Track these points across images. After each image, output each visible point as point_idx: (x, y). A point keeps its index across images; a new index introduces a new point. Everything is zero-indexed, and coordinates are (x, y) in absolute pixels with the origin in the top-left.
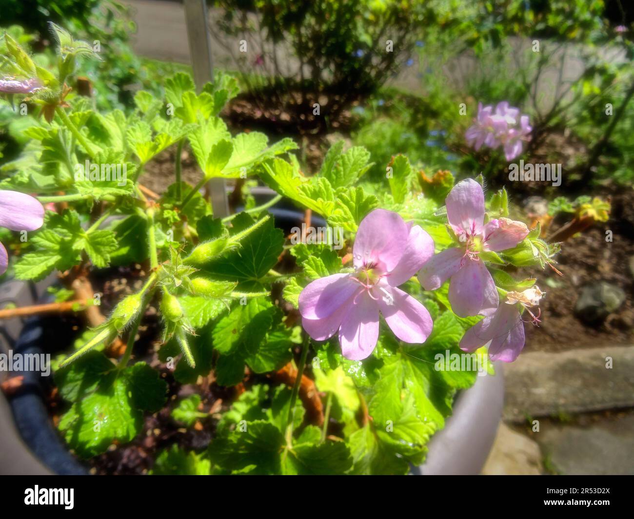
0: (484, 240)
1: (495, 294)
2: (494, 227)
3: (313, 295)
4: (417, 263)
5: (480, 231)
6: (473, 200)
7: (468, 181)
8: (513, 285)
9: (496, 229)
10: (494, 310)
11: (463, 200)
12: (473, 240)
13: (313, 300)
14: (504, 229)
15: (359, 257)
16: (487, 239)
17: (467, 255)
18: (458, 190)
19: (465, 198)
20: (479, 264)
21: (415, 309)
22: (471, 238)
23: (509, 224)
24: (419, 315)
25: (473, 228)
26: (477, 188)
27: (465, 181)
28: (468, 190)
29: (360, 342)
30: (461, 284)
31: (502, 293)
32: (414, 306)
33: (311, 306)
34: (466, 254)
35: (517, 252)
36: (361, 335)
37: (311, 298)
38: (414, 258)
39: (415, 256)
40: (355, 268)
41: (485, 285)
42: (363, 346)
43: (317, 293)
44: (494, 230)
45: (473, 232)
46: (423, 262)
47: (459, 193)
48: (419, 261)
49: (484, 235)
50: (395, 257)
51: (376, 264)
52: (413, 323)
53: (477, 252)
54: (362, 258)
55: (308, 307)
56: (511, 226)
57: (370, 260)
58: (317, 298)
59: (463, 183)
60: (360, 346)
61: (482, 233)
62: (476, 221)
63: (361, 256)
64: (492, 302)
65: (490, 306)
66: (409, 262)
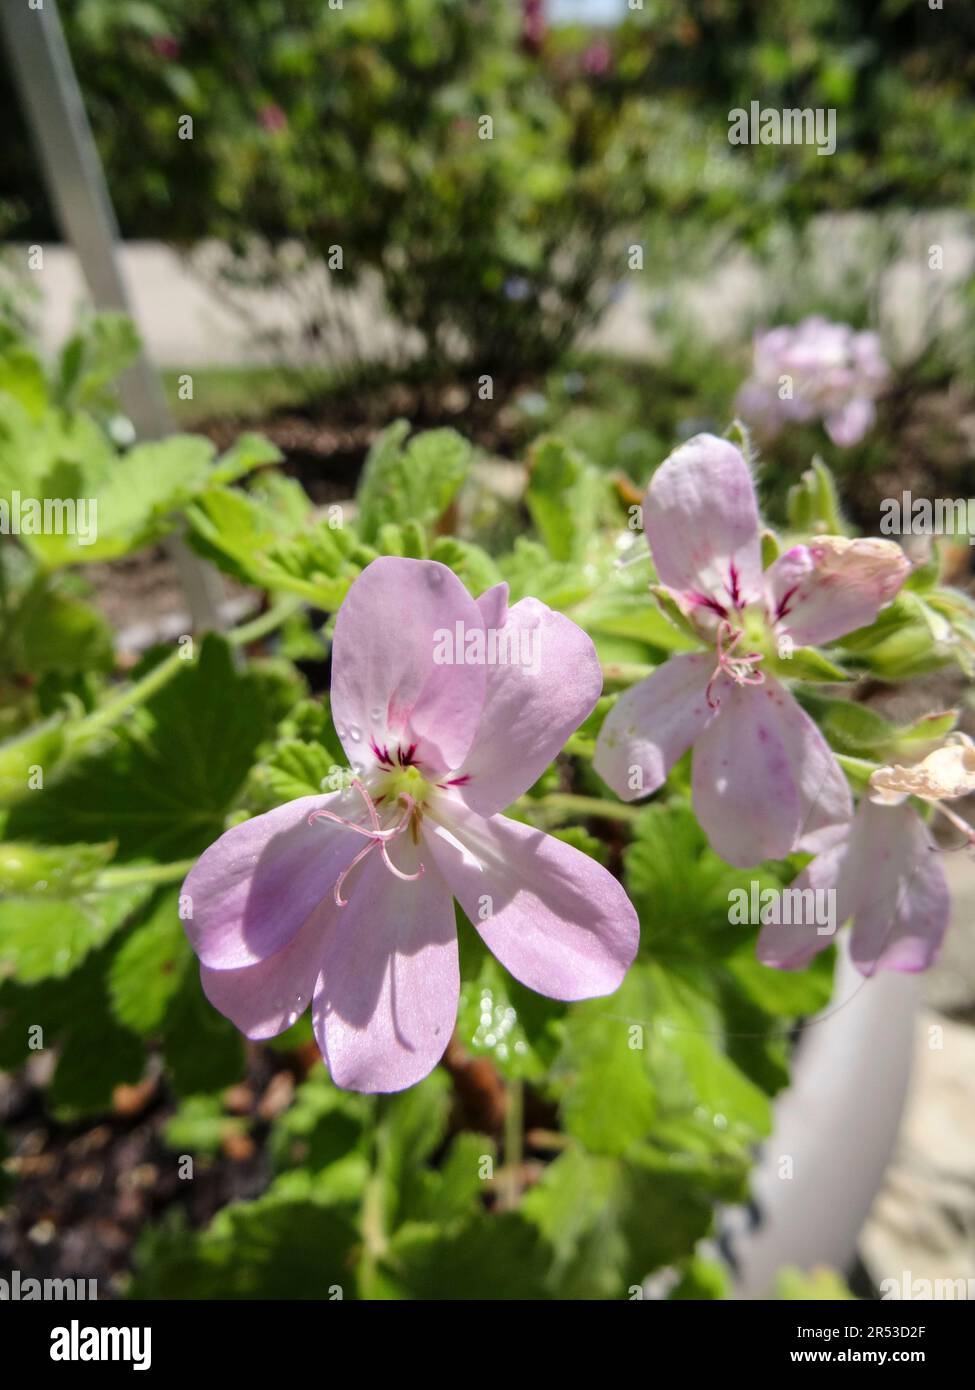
0: (773, 617)
1: (836, 778)
2: (797, 569)
3: (225, 884)
4: (547, 725)
5: (759, 591)
6: (720, 497)
7: (698, 442)
8: (886, 742)
9: (803, 574)
10: (840, 830)
11: (689, 501)
12: (741, 621)
13: (227, 902)
14: (828, 571)
15: (356, 736)
16: (782, 612)
17: (723, 671)
18: (672, 475)
19: (695, 495)
20: (770, 694)
21: (569, 878)
22: (733, 615)
23: (840, 552)
24: (588, 897)
25: (734, 583)
26: (729, 458)
27: (691, 445)
28: (701, 469)
29: (400, 1023)
30: (725, 763)
31: (854, 772)
32: (569, 871)
33: (222, 923)
34: (719, 669)
35: (883, 638)
36: (399, 996)
37: (221, 895)
38: (534, 710)
39: (534, 703)
40: (357, 770)
41: (801, 756)
42: (411, 1034)
43: (238, 873)
44: (799, 579)
45: (735, 595)
46: (567, 718)
47: (676, 483)
48: (553, 718)
49: (772, 604)
50: (460, 716)
51: (412, 750)
52: (573, 926)
53: (753, 656)
54: (367, 738)
55: (214, 928)
56: (850, 558)
57: (394, 740)
58: (244, 888)
59: (683, 455)
60: (399, 1038)
61: (763, 597)
62: (739, 564)
63: (359, 731)
64: (829, 805)
65: (826, 820)
66: (519, 726)
